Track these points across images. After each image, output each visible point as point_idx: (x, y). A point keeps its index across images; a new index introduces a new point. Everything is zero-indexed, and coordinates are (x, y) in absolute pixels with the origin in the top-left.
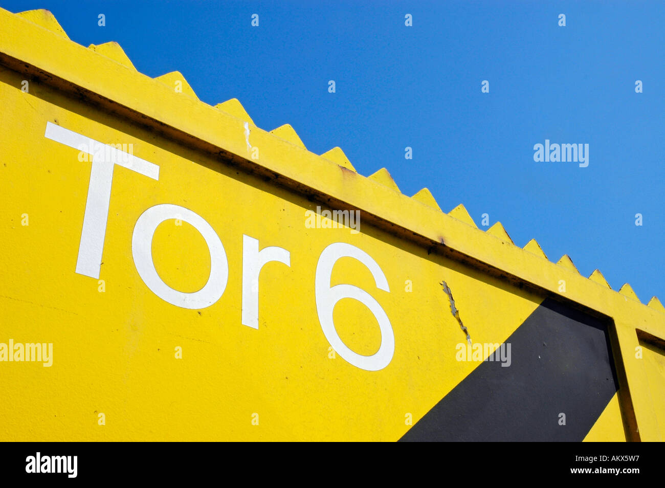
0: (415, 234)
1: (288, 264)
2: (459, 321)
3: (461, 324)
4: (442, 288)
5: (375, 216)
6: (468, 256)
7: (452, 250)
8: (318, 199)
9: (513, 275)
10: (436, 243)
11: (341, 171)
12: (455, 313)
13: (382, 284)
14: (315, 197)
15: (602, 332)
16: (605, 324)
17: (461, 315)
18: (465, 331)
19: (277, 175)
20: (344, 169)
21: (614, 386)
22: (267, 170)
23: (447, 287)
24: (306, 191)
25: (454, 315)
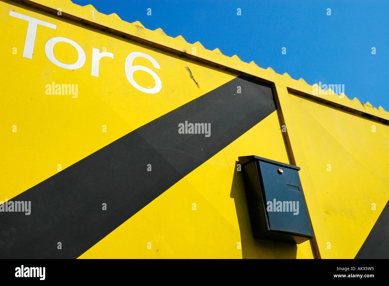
0: (172, 49)
1: (113, 58)
2: (194, 80)
3: (195, 81)
4: (186, 69)
5: (152, 42)
6: (198, 58)
7: (190, 55)
8: (127, 37)
9: (221, 65)
10: (182, 52)
11: (137, 27)
12: (192, 77)
13: (157, 66)
14: (125, 36)
15: (270, 89)
16: (271, 85)
17: (194, 78)
18: (197, 83)
19: (107, 28)
20: (138, 26)
21: (275, 108)
22: (102, 26)
23: (189, 69)
24: (121, 34)
25: (192, 78)
